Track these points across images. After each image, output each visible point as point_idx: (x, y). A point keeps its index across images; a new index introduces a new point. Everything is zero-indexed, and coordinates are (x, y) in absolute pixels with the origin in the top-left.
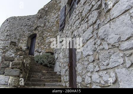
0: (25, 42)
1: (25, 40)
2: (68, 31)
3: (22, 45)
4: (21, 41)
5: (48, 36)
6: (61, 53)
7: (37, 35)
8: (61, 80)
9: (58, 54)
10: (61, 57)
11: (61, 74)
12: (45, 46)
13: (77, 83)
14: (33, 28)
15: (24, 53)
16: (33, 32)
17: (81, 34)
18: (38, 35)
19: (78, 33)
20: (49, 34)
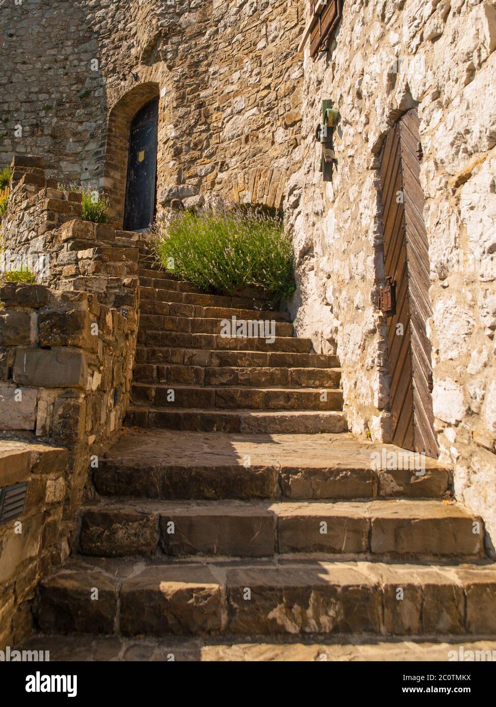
0: (92, 146)
1: (93, 136)
2: (365, 57)
3: (77, 168)
4: (71, 145)
5: (237, 93)
6: (331, 213)
7: (162, 93)
8: (341, 394)
9: (313, 218)
10: (329, 240)
11: (340, 352)
12: (223, 166)
13: (437, 426)
14: (129, 48)
15: (92, 228)
16: (136, 77)
17: (450, 90)
18: (166, 95)
19: (431, 81)
20: (236, 76)
